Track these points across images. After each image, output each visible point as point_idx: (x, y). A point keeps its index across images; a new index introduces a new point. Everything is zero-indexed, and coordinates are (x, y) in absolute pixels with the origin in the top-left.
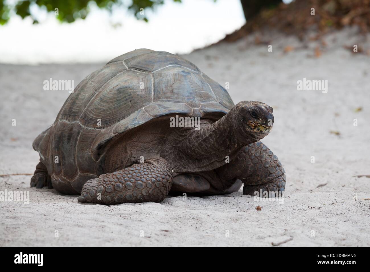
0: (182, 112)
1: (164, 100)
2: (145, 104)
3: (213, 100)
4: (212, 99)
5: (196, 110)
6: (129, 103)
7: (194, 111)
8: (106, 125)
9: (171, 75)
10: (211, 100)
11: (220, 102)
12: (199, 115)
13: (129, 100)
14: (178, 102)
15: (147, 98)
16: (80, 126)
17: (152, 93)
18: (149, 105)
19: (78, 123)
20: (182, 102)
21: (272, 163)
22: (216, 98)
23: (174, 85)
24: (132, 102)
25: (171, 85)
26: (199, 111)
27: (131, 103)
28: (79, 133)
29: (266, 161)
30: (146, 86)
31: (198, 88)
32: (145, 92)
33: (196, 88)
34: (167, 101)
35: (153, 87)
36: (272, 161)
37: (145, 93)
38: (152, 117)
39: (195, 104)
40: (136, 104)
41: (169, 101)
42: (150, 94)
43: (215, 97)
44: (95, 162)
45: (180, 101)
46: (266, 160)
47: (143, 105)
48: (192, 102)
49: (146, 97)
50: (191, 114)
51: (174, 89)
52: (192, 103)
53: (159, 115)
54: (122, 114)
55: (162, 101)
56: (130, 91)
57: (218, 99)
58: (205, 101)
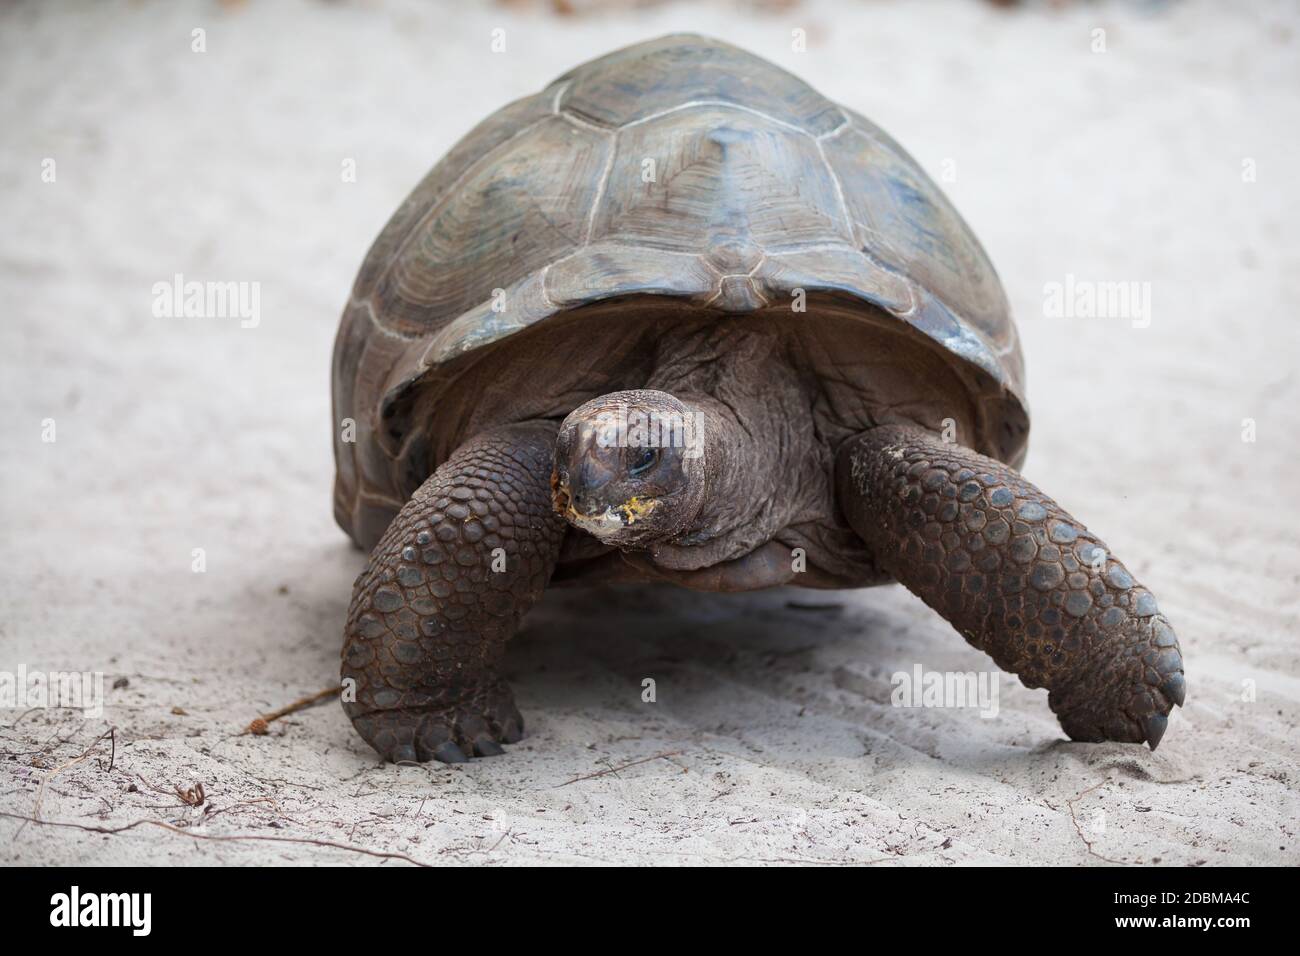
0: (673, 291)
1: (626, 237)
2: (558, 252)
3: (836, 239)
4: (831, 236)
5: (733, 283)
6: (510, 246)
7: (724, 287)
8: (430, 324)
9: (673, 142)
10: (820, 239)
11: (867, 245)
12: (746, 299)
13: (510, 234)
14: (676, 248)
15: (570, 229)
16: (370, 323)
17: (594, 210)
18: (571, 256)
19: (366, 308)
20: (689, 249)
21: (1071, 576)
22: (850, 230)
23: (677, 179)
24: (518, 242)
25: (668, 181)
26: (748, 284)
27: (515, 248)
28: (362, 345)
29: (1042, 567)
30: (579, 183)
31: (774, 191)
32: (571, 203)
33: (765, 192)
34: (638, 241)
35: (601, 189)
36: (1072, 565)
37: (568, 208)
38: (557, 308)
39: (737, 255)
40: (529, 249)
41: (643, 243)
42: (585, 214)
43: (849, 225)
44: (392, 459)
45: (683, 243)
46: (1040, 563)
47: (553, 255)
48: (726, 250)
49: (569, 224)
50: (712, 299)
51: (673, 196)
52: (725, 253)
53: (579, 300)
54: (484, 285)
55: (622, 242)
56: (522, 199)
57: (863, 235)
58: (792, 245)
